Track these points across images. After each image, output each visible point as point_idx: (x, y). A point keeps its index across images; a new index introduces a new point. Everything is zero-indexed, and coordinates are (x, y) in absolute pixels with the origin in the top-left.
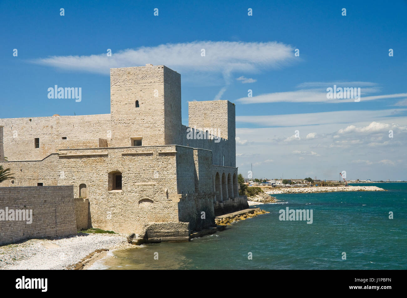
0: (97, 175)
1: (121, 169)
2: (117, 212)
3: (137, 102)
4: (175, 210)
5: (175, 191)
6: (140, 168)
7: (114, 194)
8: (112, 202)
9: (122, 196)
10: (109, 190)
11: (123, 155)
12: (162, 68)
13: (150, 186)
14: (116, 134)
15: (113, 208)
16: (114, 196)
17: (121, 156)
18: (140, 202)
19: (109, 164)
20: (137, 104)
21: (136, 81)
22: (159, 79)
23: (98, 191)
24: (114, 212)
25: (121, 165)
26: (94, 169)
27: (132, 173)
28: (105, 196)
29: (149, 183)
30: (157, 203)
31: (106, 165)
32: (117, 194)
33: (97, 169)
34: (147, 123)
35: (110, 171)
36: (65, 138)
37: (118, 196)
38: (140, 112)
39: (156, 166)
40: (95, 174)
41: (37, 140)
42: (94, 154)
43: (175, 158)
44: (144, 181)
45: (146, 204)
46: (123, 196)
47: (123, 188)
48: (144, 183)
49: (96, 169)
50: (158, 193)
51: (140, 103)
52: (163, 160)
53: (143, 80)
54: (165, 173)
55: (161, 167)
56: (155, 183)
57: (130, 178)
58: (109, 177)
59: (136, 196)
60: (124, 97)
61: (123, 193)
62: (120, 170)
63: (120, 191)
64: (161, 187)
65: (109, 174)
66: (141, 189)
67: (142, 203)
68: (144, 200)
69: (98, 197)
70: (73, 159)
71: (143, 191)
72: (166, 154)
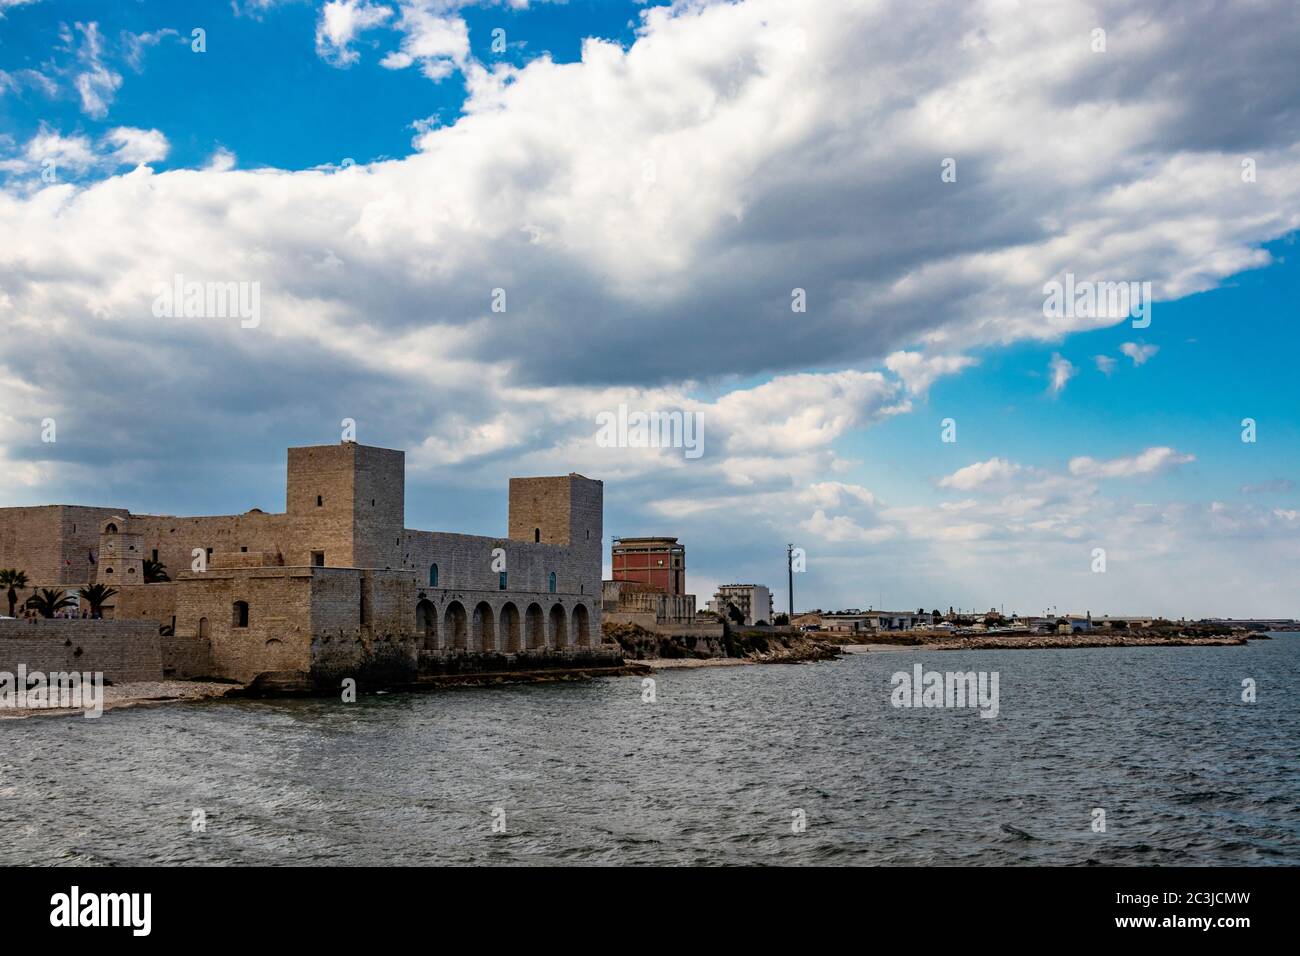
0: (221, 606)
1: (247, 597)
3: (320, 498)
5: (308, 629)
7: (239, 632)
8: (236, 643)
9: (247, 635)
10: (234, 626)
11: (250, 578)
13: (281, 622)
14: (291, 545)
15: (237, 652)
16: (239, 636)
18: (268, 642)
19: (234, 591)
20: (320, 503)
21: (319, 467)
23: (221, 628)
25: (247, 593)
26: (217, 597)
27: (260, 603)
28: (228, 634)
29: (279, 618)
30: (287, 643)
31: (232, 593)
32: (242, 633)
33: (221, 596)
34: (331, 529)
35: (235, 600)
36: (245, 549)
37: (243, 635)
38: (323, 512)
40: (218, 604)
44: (274, 615)
45: (274, 646)
46: (249, 635)
47: (250, 624)
48: (272, 618)
49: (219, 597)
50: (289, 631)
51: (323, 499)
53: (328, 465)
56: (286, 618)
57: (257, 611)
58: (234, 609)
59: (262, 634)
60: (303, 490)
61: (249, 632)
62: (246, 599)
63: (245, 629)
64: (292, 623)
65: (235, 604)
66: (269, 626)
67: (269, 644)
68: (273, 640)
69: (221, 633)
70: (194, 584)
71: (271, 628)
72: (299, 578)
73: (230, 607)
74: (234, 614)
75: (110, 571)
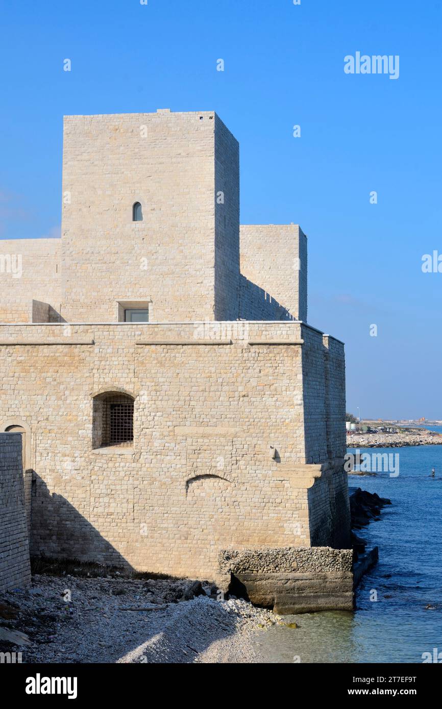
0: (60, 402)
1: (131, 386)
2: (119, 510)
3: (137, 205)
4: (297, 509)
5: (299, 455)
6: (192, 384)
8: (105, 482)
9: (134, 465)
11: (138, 345)
12: (211, 118)
13: (222, 439)
14: (74, 290)
15: (106, 500)
16: (111, 465)
17: (132, 350)
18: (188, 482)
19: (95, 371)
20: (137, 216)
21: (137, 150)
22: (199, 148)
23: (61, 448)
24: (111, 510)
25: (131, 375)
26: (50, 383)
27: (166, 398)
29: (220, 430)
30: (243, 488)
31: (88, 375)
32: (119, 460)
33: (59, 383)
35: (98, 389)
37: (122, 464)
38: (145, 233)
39: (239, 380)
40: (53, 398)
42: (51, 340)
43: (299, 359)
44: (204, 424)
45: (208, 491)
46: (139, 465)
47: (140, 442)
48: (201, 430)
49: (55, 383)
50: (248, 458)
51: (144, 209)
52: (262, 363)
53: (156, 149)
54: (270, 401)
55: (254, 384)
56: (237, 429)
57: (159, 414)
59: (177, 467)
60: (100, 192)
61: (137, 457)
62: (129, 389)
63: (127, 451)
64: (255, 441)
65: (96, 398)
66: (194, 448)
67: (195, 484)
68: (198, 478)
71: (197, 452)
72: (271, 346)
73: (85, 404)
74: (94, 421)
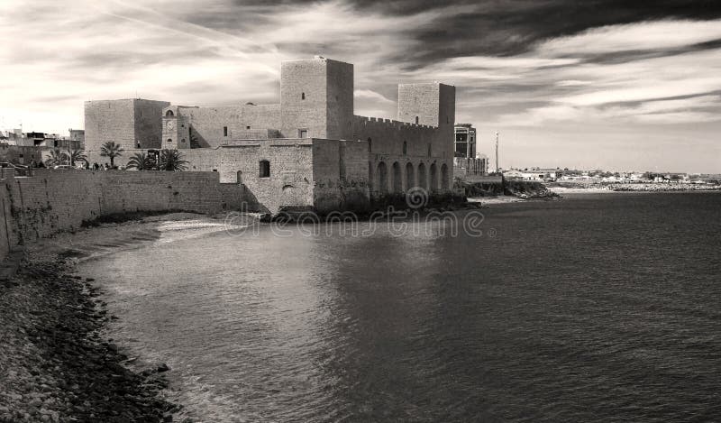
0: (251, 164)
4: (311, 195)
5: (311, 178)
6: (284, 158)
7: (264, 181)
8: (262, 187)
9: (269, 182)
10: (260, 176)
11: (271, 146)
12: (326, 61)
13: (292, 174)
14: (285, 125)
15: (263, 193)
17: (269, 147)
18: (284, 188)
19: (260, 154)
20: (303, 98)
21: (303, 74)
22: (322, 72)
23: (252, 178)
25: (269, 155)
26: (248, 158)
27: (278, 162)
28: (257, 181)
29: (291, 172)
30: (297, 188)
31: (258, 155)
32: (266, 181)
34: (312, 114)
35: (260, 160)
36: (248, 127)
38: (306, 104)
39: (296, 156)
40: (249, 162)
41: (226, 129)
42: (249, 145)
43: (311, 150)
44: (287, 170)
45: (288, 190)
46: (271, 182)
49: (250, 158)
50: (298, 180)
52: (302, 151)
53: (309, 73)
54: (304, 163)
55: (300, 157)
56: (296, 171)
57: (276, 167)
58: (260, 165)
59: (280, 182)
60: (292, 89)
61: (270, 180)
62: (268, 159)
64: (300, 175)
65: (260, 162)
68: (287, 186)
69: (251, 182)
70: (232, 149)
71: (286, 178)
72: (304, 146)
73: (258, 165)
74: (260, 169)
75: (170, 140)
